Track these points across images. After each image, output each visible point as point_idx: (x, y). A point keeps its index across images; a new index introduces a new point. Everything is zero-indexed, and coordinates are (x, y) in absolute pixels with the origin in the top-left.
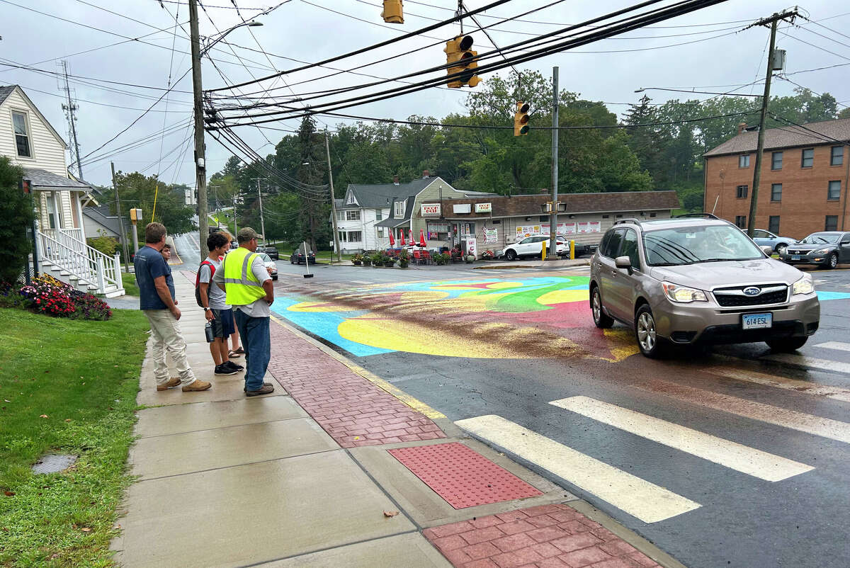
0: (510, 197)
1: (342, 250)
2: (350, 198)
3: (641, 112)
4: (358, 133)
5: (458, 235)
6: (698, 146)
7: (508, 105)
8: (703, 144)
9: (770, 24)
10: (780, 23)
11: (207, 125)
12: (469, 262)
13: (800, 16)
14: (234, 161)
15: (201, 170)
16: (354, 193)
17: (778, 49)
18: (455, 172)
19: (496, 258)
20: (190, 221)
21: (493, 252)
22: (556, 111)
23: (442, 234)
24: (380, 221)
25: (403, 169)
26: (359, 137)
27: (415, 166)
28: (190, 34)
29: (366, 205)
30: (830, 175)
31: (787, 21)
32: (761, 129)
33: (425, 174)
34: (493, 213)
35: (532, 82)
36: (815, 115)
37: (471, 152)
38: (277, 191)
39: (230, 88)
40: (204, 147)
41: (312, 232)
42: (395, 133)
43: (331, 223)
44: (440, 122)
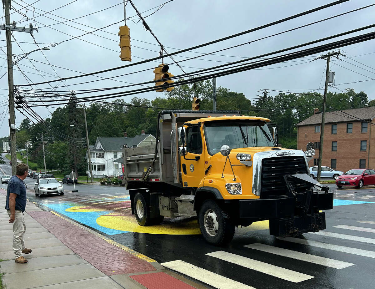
1: (94, 176)
2: (98, 145)
3: (264, 99)
4: (103, 107)
6: (296, 119)
7: (189, 94)
8: (298, 117)
9: (326, 58)
10: (332, 58)
11: (16, 105)
13: (341, 54)
14: (26, 122)
15: (13, 131)
16: (101, 143)
17: (331, 71)
22: (215, 101)
24: (116, 159)
25: (129, 129)
27: (136, 127)
28: (6, 53)
29: (107, 149)
30: (361, 137)
31: (335, 57)
32: (323, 113)
33: (143, 132)
36: (356, 103)
38: (53, 140)
39: (30, 85)
40: (14, 117)
41: (75, 165)
42: (125, 107)
43: (87, 160)
44: (151, 102)
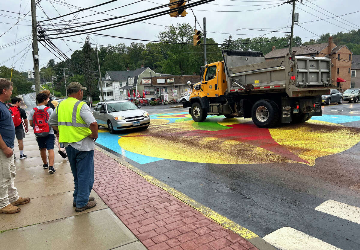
0: (182, 76)
1: (104, 100)
2: (107, 77)
3: (229, 42)
4: (109, 49)
5: (159, 93)
7: (176, 37)
9: (292, 3)
11: (39, 39)
12: (165, 104)
14: (52, 62)
15: (36, 61)
16: (110, 75)
17: (296, 13)
18: (153, 66)
19: (177, 103)
20: (31, 88)
21: (176, 100)
23: (152, 92)
24: (121, 87)
25: (130, 65)
26: (110, 51)
27: (135, 64)
29: (115, 80)
33: (142, 66)
34: (176, 82)
35: (186, 28)
37: (159, 58)
40: (38, 50)
41: (90, 92)
42: (126, 49)
43: (98, 88)
44: (145, 45)
